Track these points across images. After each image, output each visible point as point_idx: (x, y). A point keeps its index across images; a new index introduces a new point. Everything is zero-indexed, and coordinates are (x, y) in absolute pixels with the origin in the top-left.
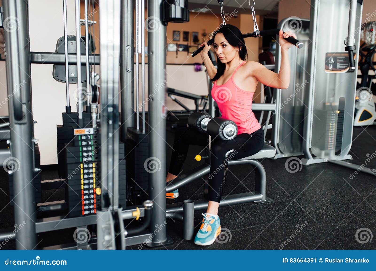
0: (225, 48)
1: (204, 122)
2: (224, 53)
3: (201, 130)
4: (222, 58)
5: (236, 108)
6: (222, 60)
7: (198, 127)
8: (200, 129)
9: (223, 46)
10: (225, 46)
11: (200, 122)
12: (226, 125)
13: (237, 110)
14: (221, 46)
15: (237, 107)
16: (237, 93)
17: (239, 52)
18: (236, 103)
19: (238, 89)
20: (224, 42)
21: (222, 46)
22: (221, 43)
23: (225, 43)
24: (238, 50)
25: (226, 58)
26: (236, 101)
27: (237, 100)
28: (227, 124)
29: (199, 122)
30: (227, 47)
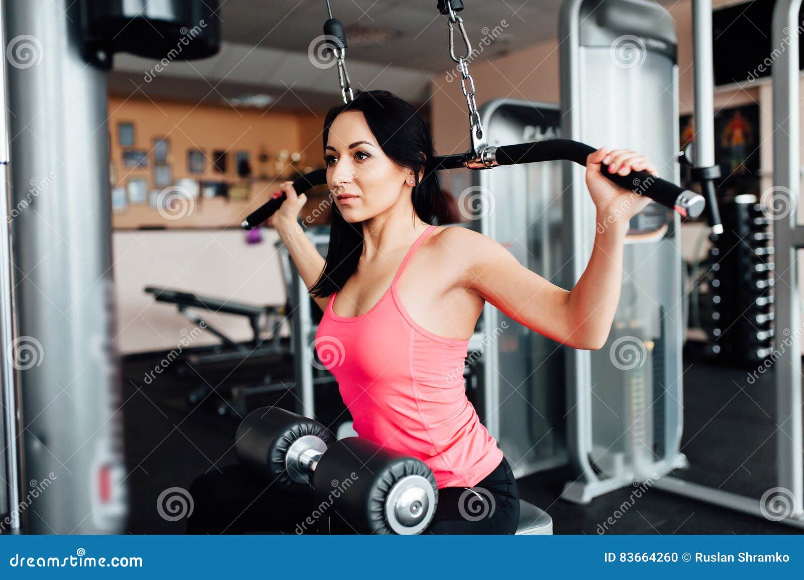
0: (361, 166)
1: (300, 450)
2: (357, 181)
3: (289, 483)
4: (350, 201)
5: (413, 404)
6: (348, 206)
7: (277, 472)
8: (283, 480)
9: (359, 155)
10: (365, 157)
11: (284, 454)
12: (395, 481)
13: (417, 410)
14: (351, 154)
15: (414, 400)
16: (415, 347)
17: (414, 189)
18: (412, 385)
19: (418, 330)
20: (361, 143)
21: (352, 159)
22: (351, 146)
23: (365, 147)
24: (408, 182)
25: (364, 201)
26: (411, 379)
27: (414, 374)
28: (396, 476)
29: (279, 454)
30: (370, 162)
